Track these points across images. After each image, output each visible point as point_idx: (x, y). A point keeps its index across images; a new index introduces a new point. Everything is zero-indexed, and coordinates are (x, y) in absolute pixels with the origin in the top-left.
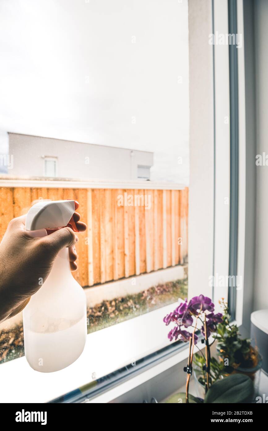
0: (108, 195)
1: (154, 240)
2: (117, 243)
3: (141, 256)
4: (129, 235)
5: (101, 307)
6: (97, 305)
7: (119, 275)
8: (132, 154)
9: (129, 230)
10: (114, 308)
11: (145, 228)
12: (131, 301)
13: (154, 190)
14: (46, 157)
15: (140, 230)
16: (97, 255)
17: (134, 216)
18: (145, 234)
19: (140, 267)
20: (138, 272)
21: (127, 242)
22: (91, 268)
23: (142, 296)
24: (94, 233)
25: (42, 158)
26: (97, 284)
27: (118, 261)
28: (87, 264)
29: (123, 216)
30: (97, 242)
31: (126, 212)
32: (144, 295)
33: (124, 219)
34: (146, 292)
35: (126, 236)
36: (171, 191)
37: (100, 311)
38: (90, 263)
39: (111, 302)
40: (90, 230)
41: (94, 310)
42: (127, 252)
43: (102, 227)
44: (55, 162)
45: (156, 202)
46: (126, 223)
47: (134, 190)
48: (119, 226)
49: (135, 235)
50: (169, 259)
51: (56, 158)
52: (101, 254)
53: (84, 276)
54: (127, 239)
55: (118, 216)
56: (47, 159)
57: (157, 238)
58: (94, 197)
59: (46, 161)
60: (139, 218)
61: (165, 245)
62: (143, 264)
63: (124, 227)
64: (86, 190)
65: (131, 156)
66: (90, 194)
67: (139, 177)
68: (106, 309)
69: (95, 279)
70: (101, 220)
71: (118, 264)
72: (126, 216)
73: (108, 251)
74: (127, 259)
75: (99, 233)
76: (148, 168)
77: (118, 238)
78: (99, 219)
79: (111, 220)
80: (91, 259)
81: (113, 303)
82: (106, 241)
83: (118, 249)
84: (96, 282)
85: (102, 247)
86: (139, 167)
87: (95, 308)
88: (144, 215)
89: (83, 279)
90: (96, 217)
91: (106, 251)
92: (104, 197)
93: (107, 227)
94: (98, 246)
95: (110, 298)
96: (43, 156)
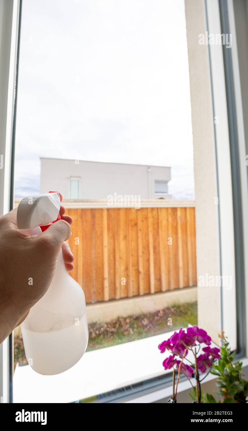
0: (122, 214)
1: (169, 258)
2: (131, 260)
3: (155, 274)
4: (143, 252)
5: (116, 323)
6: (112, 321)
7: (133, 292)
8: (150, 170)
9: (143, 247)
10: (128, 326)
11: (159, 246)
12: (146, 320)
13: (167, 209)
14: (71, 177)
15: (155, 248)
16: (112, 271)
17: (148, 234)
18: (159, 252)
19: (155, 285)
20: (153, 291)
21: (141, 260)
22: (106, 284)
23: (157, 315)
24: (109, 250)
25: (68, 178)
26: (112, 300)
27: (132, 278)
28: (103, 279)
29: (137, 233)
30: (112, 258)
31: (140, 230)
32: (159, 315)
33: (137, 237)
34: (161, 312)
35: (140, 253)
36: (185, 208)
37: (114, 327)
38: (106, 279)
39: (125, 319)
40: (105, 247)
41: (109, 326)
42: (141, 269)
43: (116, 244)
44: (78, 181)
45: (170, 219)
46: (140, 240)
47: (147, 209)
48: (133, 244)
49: (149, 253)
50: (186, 279)
51: (80, 177)
52: (116, 270)
53: (100, 291)
54: (141, 256)
55: (132, 234)
56: (72, 179)
57: (172, 256)
58: (109, 216)
59: (71, 181)
60: (153, 236)
61: (181, 264)
62: (158, 283)
63: (137, 245)
64: (102, 210)
65: (148, 172)
66: (105, 214)
67: (156, 192)
68: (121, 326)
69: (110, 294)
70: (116, 237)
71: (133, 281)
72: (140, 234)
73: (123, 268)
74: (141, 276)
75: (114, 250)
76: (166, 182)
77: (132, 255)
78: (114, 237)
79: (125, 237)
80: (106, 275)
81: (128, 320)
82: (120, 258)
83: (133, 266)
84: (111, 298)
85: (117, 263)
86: (157, 182)
87: (110, 324)
88: (158, 232)
89: (100, 293)
90: (111, 234)
91: (121, 268)
92: (119, 215)
93: (122, 244)
94: (113, 262)
95: (125, 315)
96: (69, 176)
